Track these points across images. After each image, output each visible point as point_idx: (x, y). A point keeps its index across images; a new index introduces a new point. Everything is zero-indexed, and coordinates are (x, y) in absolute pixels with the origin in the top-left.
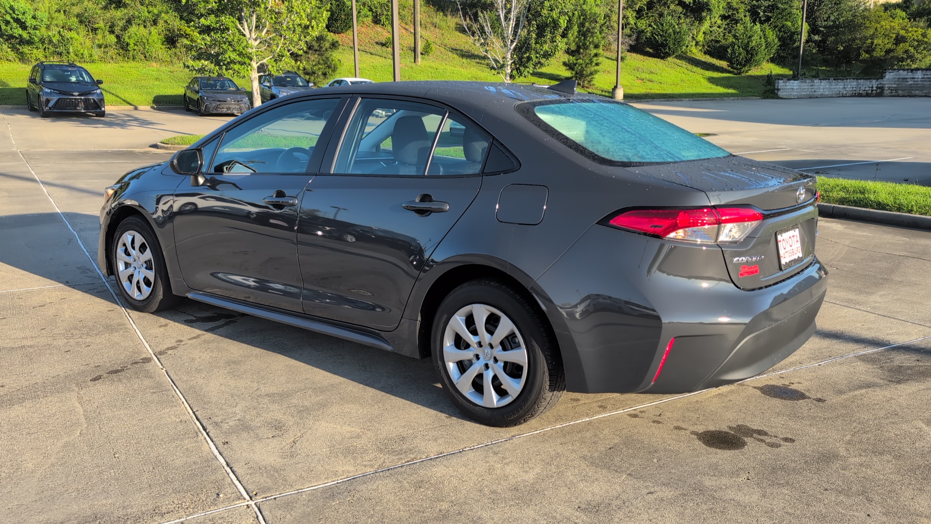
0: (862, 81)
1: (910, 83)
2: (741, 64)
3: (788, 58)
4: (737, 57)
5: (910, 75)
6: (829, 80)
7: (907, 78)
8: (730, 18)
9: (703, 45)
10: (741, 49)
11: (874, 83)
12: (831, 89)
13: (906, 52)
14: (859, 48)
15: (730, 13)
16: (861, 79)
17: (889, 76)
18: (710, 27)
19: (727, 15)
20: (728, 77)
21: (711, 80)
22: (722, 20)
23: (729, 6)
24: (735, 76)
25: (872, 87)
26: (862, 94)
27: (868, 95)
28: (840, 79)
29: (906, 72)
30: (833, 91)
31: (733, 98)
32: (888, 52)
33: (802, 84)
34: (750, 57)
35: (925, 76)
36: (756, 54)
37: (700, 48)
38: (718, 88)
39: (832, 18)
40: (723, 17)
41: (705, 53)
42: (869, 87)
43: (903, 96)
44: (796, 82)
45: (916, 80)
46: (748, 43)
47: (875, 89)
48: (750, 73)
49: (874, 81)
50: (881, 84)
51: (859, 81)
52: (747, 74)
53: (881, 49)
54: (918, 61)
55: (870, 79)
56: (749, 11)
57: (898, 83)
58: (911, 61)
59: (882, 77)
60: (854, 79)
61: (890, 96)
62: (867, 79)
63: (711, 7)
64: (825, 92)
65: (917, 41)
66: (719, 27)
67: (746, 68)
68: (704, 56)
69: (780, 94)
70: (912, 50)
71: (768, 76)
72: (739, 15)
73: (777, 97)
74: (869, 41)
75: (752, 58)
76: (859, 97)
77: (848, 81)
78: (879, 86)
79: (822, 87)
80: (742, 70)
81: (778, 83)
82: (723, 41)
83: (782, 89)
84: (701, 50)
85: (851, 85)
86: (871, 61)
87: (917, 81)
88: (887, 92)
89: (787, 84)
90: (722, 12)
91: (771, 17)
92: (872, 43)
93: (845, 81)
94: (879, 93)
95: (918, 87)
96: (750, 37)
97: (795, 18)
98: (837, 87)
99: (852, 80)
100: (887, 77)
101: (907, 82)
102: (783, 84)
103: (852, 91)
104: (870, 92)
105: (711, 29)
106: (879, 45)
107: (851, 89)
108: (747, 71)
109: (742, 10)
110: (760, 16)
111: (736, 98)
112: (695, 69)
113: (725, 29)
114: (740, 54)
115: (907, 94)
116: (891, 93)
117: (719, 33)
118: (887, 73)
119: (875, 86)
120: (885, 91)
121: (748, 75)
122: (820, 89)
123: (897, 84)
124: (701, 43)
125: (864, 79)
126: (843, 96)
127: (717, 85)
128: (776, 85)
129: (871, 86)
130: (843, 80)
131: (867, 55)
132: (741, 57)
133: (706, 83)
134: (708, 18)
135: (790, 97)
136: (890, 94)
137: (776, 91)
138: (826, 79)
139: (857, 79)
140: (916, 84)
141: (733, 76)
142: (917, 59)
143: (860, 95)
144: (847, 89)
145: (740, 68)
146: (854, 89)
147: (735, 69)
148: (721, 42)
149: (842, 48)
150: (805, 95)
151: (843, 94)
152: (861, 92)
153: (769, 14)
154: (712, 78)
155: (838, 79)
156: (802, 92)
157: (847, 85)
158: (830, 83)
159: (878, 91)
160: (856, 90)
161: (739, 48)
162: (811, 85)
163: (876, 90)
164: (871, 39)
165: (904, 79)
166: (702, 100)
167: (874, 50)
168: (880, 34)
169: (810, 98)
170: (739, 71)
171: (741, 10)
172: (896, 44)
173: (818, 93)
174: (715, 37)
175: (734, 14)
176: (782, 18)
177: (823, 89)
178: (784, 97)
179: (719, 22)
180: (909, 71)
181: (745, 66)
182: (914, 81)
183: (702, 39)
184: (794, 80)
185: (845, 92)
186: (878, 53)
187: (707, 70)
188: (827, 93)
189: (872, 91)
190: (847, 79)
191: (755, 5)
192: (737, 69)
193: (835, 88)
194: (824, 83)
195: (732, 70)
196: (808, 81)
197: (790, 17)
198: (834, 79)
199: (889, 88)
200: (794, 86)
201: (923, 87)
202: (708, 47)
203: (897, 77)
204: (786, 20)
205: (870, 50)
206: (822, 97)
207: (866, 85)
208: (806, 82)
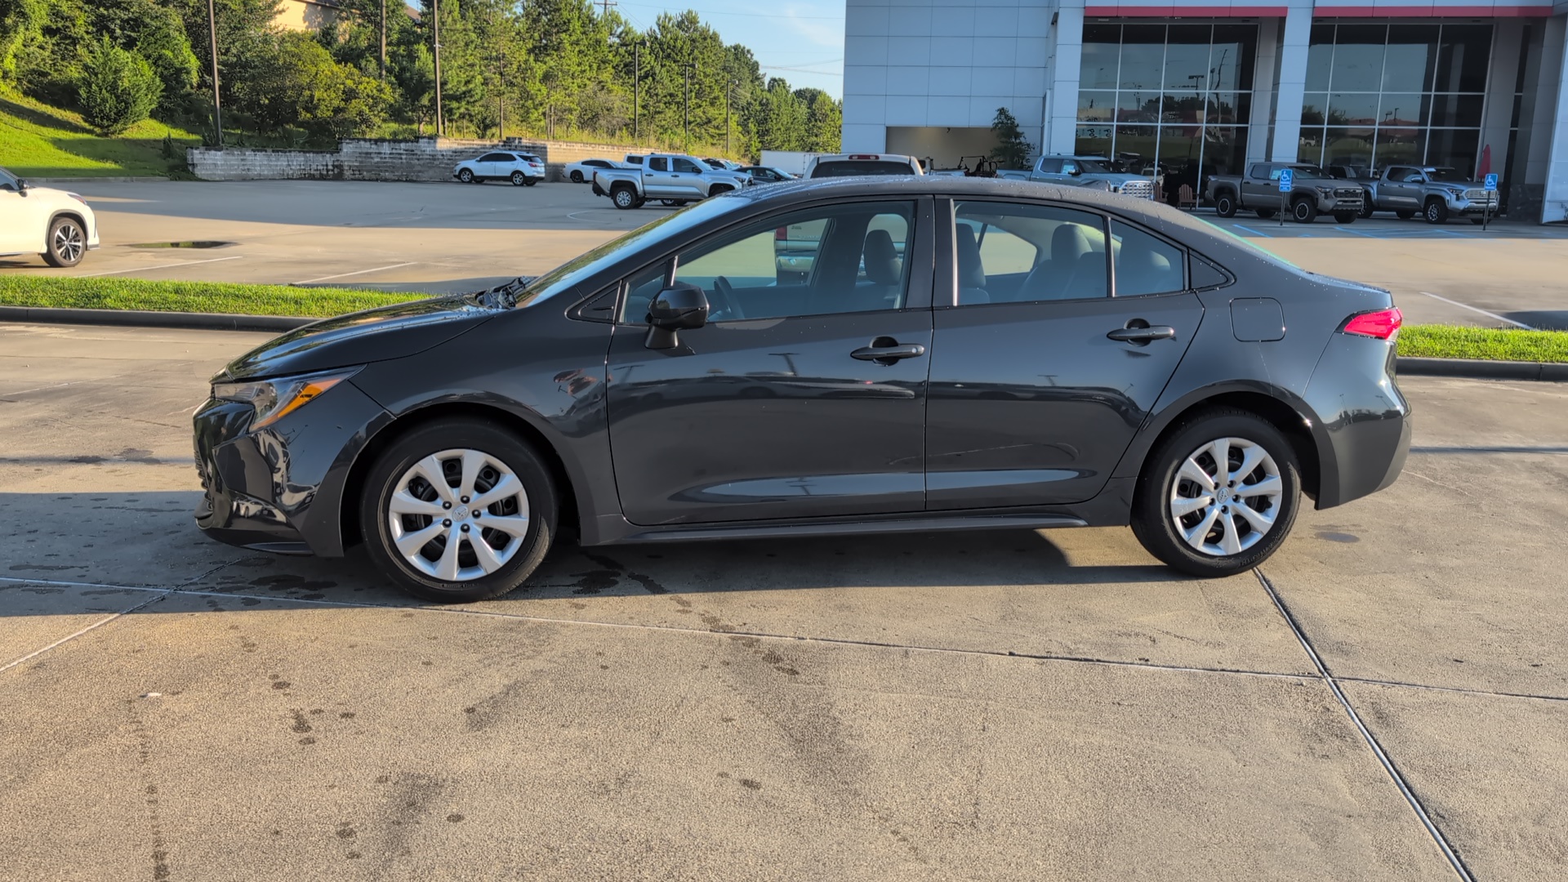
0: (311, 155)
1: (376, 160)
2: (109, 119)
3: (176, 110)
4: (99, 105)
5: (374, 148)
6: (266, 151)
7: (371, 153)
8: (58, 32)
9: (18, 79)
10: (104, 91)
11: (328, 159)
12: (270, 166)
13: (360, 113)
14: (295, 102)
15: (60, 25)
16: (309, 152)
17: (347, 148)
18: (25, 46)
19: (54, 27)
20: (89, 141)
21: (59, 144)
22: (44, 36)
23: (55, 13)
24: (100, 138)
25: (327, 165)
26: (314, 175)
27: (322, 178)
28: (281, 151)
29: (368, 143)
30: (273, 170)
31: (123, 178)
32: (337, 110)
33: (230, 157)
34: (124, 109)
35: (394, 151)
36: (134, 102)
37: (14, 84)
38: (81, 158)
39: (234, 51)
40: (48, 31)
41: (26, 93)
42: (323, 165)
43: (370, 180)
44: (219, 153)
45: (383, 156)
46: (115, 82)
47: (330, 167)
48: (127, 134)
49: (328, 156)
50: (338, 160)
51: (308, 155)
52: (120, 136)
53: (326, 106)
54: (375, 128)
55: (321, 152)
56: (93, 24)
57: (360, 159)
58: (367, 127)
59: (338, 151)
60: (300, 152)
61: (352, 180)
62: (317, 153)
63: (27, 11)
64: (263, 171)
65: (372, 98)
66: (41, 47)
67: (119, 125)
68: (26, 100)
69: (199, 172)
70: (366, 109)
71: (164, 141)
72: (77, 30)
73: (193, 178)
74: (307, 93)
75: (127, 108)
76: (312, 179)
77: (293, 154)
78: (336, 163)
79: (257, 163)
80: (112, 129)
81: (192, 154)
82: (56, 74)
83: (201, 164)
84: (16, 87)
85: (296, 161)
86: (316, 124)
87: (385, 158)
88: (348, 173)
89: (206, 156)
90: (46, 21)
91: (136, 40)
92: (312, 97)
93: (288, 154)
94: (337, 175)
95: (387, 166)
96: (116, 71)
97: (177, 44)
98: (279, 163)
99: (298, 154)
100: (345, 150)
101: (372, 158)
102: (200, 156)
103: (300, 170)
104: (325, 172)
105: (27, 50)
106: (324, 100)
107: (298, 167)
108: (121, 132)
109: (82, 22)
110: (117, 35)
111: (129, 178)
112: (19, 122)
113: (53, 52)
114: (104, 100)
115: (374, 177)
116: (354, 174)
117: (43, 60)
118: (344, 145)
119: (330, 163)
120: (345, 172)
121: (123, 139)
122: (255, 166)
123: (361, 162)
124: (13, 75)
125: (314, 152)
126: (288, 179)
127: (77, 155)
128: (189, 157)
129: (324, 163)
130: (286, 152)
131: (308, 115)
132: (108, 105)
133: (51, 149)
134: (21, 29)
135: (214, 178)
136: (353, 177)
137: (190, 168)
138: (261, 151)
139: (304, 152)
140: (384, 163)
141: (96, 138)
142: (374, 125)
143: (312, 177)
144: (293, 167)
145: (108, 126)
146: (303, 167)
147: (98, 126)
148: (50, 74)
149: (267, 101)
150: (235, 175)
151: (288, 175)
152: (312, 172)
153: (132, 34)
154: (60, 140)
155: (278, 151)
156: (231, 170)
157: (292, 161)
158: (269, 156)
159: (336, 171)
160: (304, 169)
161: (101, 89)
162: (242, 160)
163: (333, 170)
164: (309, 89)
165: (367, 153)
166: (71, 181)
167: (316, 107)
168: (321, 82)
169: (244, 180)
170: (105, 130)
171: (80, 22)
172: (346, 101)
173: (254, 172)
174: (37, 65)
175: (68, 27)
176: (155, 43)
177: (260, 166)
178: (206, 178)
179: (40, 38)
180: (373, 142)
181: (116, 121)
182: (381, 158)
183: (13, 67)
184: (216, 150)
185: (291, 172)
186: (324, 113)
187: (44, 125)
188: (266, 173)
189: (328, 170)
190: (290, 151)
191: (103, 15)
192: (102, 127)
193: (277, 166)
194: (260, 156)
195: (91, 127)
196: (236, 153)
197: (167, 42)
198: (273, 151)
199: (350, 166)
200: (217, 160)
201: (393, 168)
202: (30, 82)
203: (358, 150)
204: (163, 47)
205: (311, 106)
206: (260, 179)
207: (321, 161)
208: (233, 155)
